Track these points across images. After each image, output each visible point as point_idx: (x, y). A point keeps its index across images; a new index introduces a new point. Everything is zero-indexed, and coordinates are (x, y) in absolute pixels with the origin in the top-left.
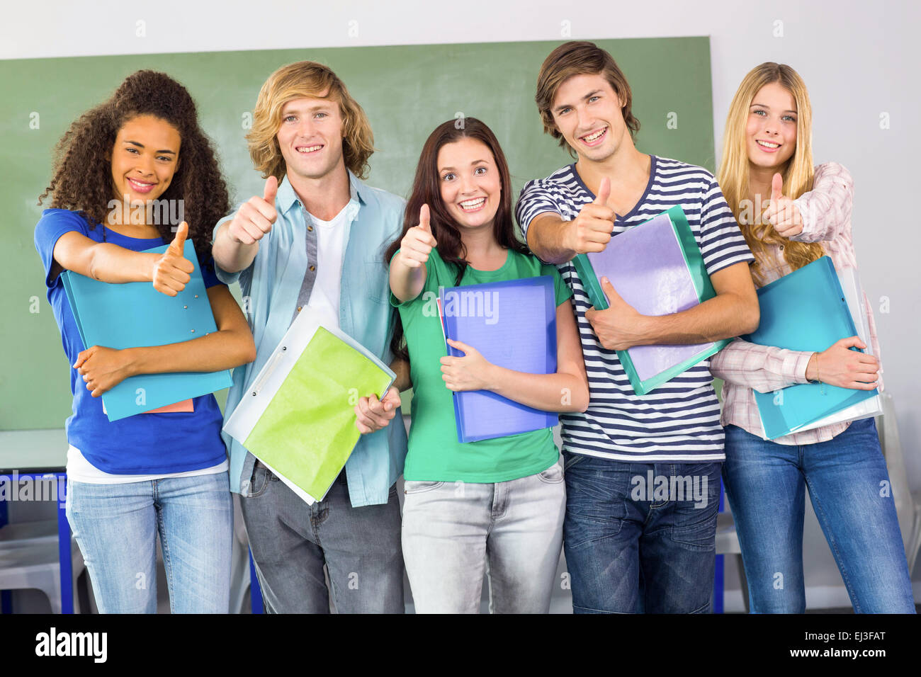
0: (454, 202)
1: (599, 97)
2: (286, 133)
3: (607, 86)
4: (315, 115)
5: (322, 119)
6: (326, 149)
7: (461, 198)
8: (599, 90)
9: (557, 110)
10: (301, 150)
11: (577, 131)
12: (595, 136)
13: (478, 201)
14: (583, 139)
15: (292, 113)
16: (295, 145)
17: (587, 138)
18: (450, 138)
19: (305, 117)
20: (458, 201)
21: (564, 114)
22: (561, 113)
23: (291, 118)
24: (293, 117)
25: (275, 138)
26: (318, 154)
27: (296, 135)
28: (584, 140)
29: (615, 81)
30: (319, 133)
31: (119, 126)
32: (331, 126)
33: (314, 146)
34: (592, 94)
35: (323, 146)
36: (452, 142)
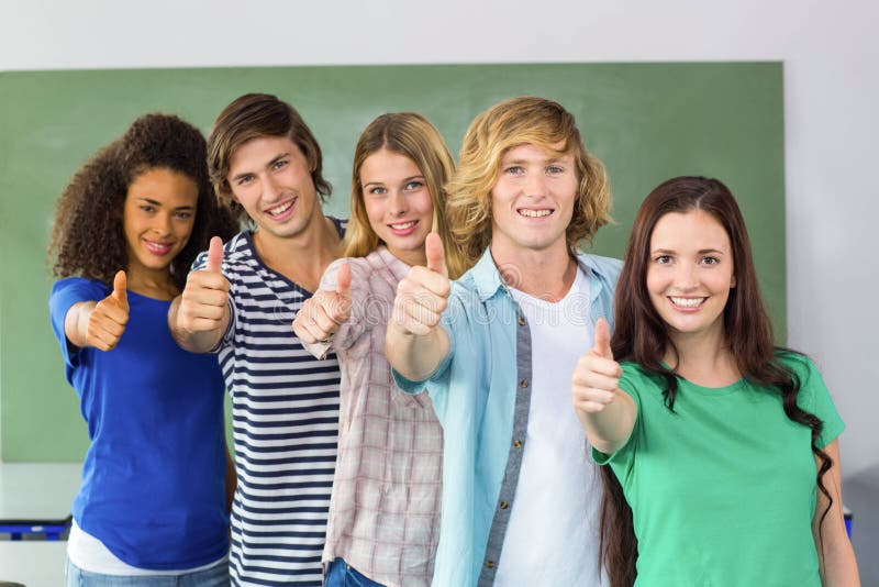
0: (661, 293)
1: (286, 162)
2: (504, 189)
3: (295, 148)
4: (547, 169)
5: (556, 175)
6: (556, 215)
7: (671, 292)
8: (287, 154)
9: (236, 179)
10: (524, 212)
11: (262, 203)
12: (283, 208)
13: (695, 301)
14: (268, 212)
15: (519, 162)
16: (518, 206)
17: (274, 211)
18: (677, 206)
19: (534, 171)
20: (670, 294)
21: (245, 183)
22: (241, 183)
23: (513, 170)
24: (517, 168)
25: (490, 194)
26: (547, 220)
27: (521, 193)
28: (270, 213)
29: (303, 141)
30: (551, 194)
31: (130, 180)
32: (565, 185)
33: (542, 209)
34: (277, 159)
35: (552, 211)
36: (679, 212)
